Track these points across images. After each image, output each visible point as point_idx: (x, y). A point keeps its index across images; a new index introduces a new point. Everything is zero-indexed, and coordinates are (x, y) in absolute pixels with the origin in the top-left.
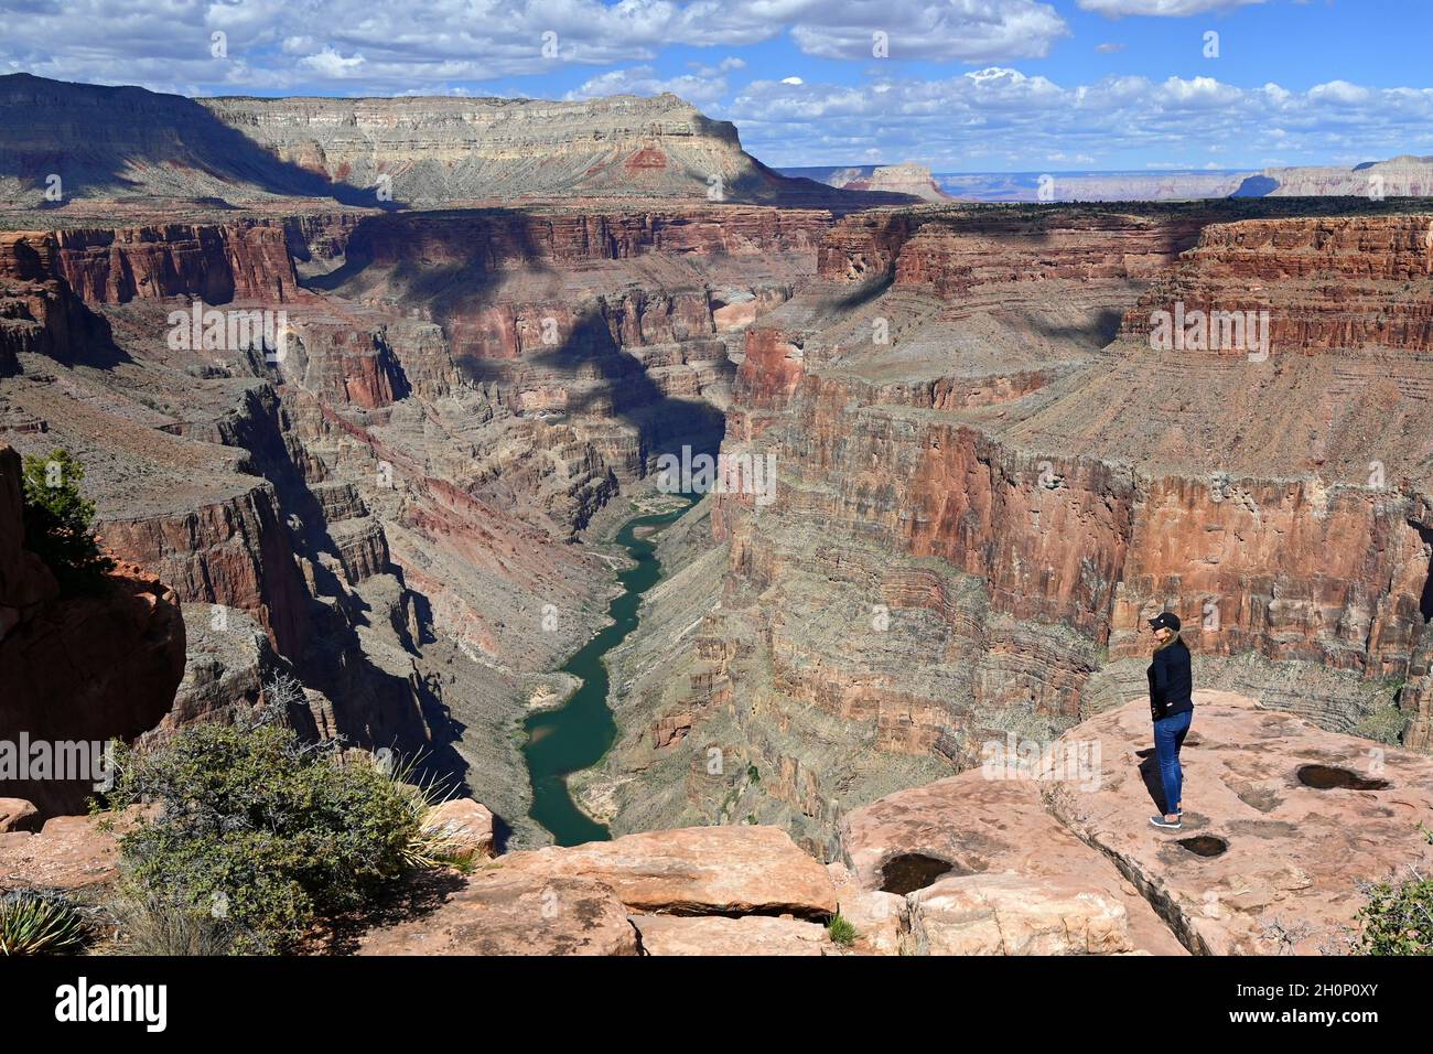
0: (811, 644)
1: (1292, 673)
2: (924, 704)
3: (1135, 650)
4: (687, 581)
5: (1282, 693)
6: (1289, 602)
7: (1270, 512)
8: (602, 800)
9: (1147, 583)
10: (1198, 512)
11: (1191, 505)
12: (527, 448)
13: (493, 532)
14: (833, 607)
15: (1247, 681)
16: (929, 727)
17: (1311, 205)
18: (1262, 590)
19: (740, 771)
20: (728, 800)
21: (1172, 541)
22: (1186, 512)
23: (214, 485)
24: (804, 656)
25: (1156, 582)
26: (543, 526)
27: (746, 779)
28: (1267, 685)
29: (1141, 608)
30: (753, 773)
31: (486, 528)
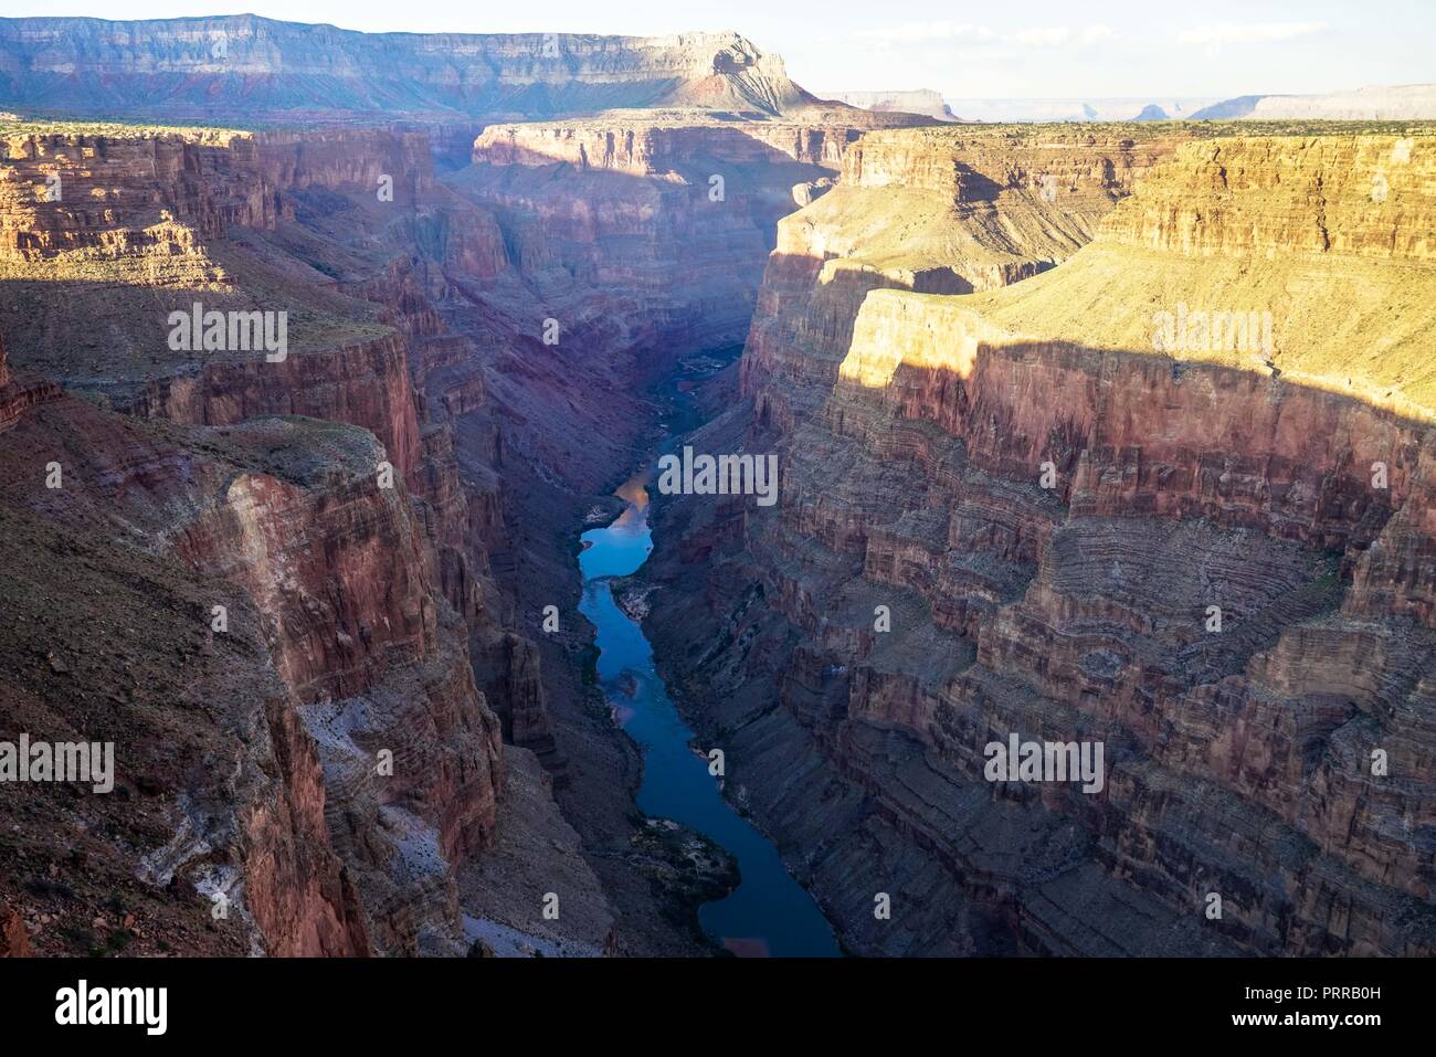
0: (814, 486)
1: (1236, 538)
2: (905, 543)
3: (1095, 509)
4: (717, 428)
5: (1226, 555)
6: (1239, 476)
7: (1225, 394)
8: (637, 601)
9: (1109, 452)
10: (1160, 392)
11: (1154, 385)
12: (599, 314)
13: (568, 380)
14: (835, 456)
15: (1195, 543)
16: (910, 563)
17: (1281, 127)
18: (1214, 464)
19: (749, 588)
20: (737, 611)
21: (1135, 416)
22: (1148, 391)
23: (358, 331)
24: (808, 495)
25: (1118, 451)
26: (607, 376)
27: (753, 594)
28: (1213, 548)
29: (1102, 473)
30: (760, 589)
31: (563, 376)
